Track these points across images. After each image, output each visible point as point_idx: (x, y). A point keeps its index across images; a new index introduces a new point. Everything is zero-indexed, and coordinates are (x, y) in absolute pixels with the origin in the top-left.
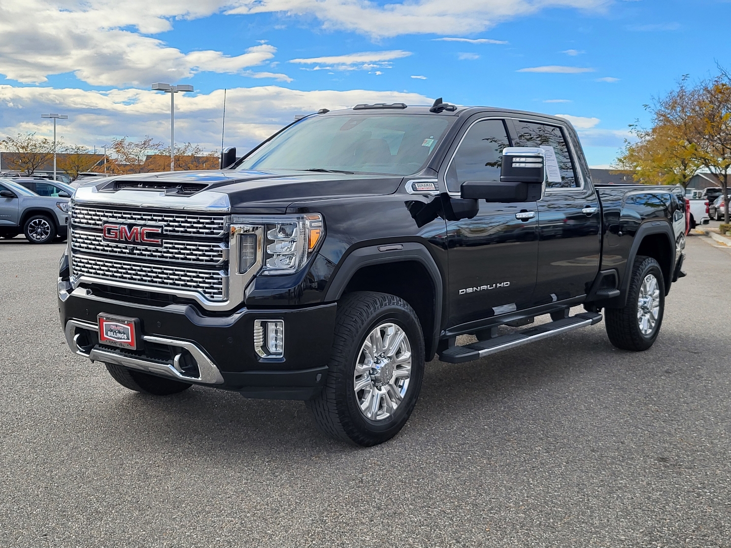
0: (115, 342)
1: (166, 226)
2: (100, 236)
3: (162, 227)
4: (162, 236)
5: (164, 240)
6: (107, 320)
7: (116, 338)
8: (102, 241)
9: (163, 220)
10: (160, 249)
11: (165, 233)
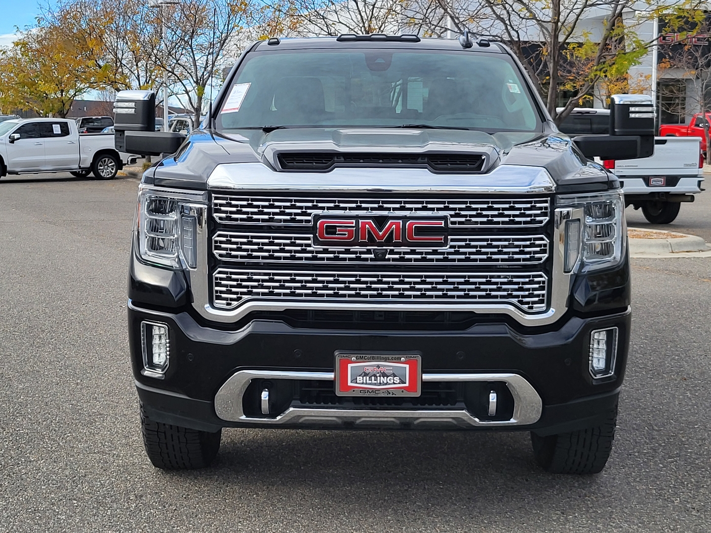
0: (374, 390)
1: (452, 216)
2: (309, 239)
3: (445, 218)
4: (446, 231)
5: (449, 237)
6: (359, 360)
7: (375, 384)
8: (313, 245)
9: (446, 209)
10: (440, 249)
11: (450, 226)
